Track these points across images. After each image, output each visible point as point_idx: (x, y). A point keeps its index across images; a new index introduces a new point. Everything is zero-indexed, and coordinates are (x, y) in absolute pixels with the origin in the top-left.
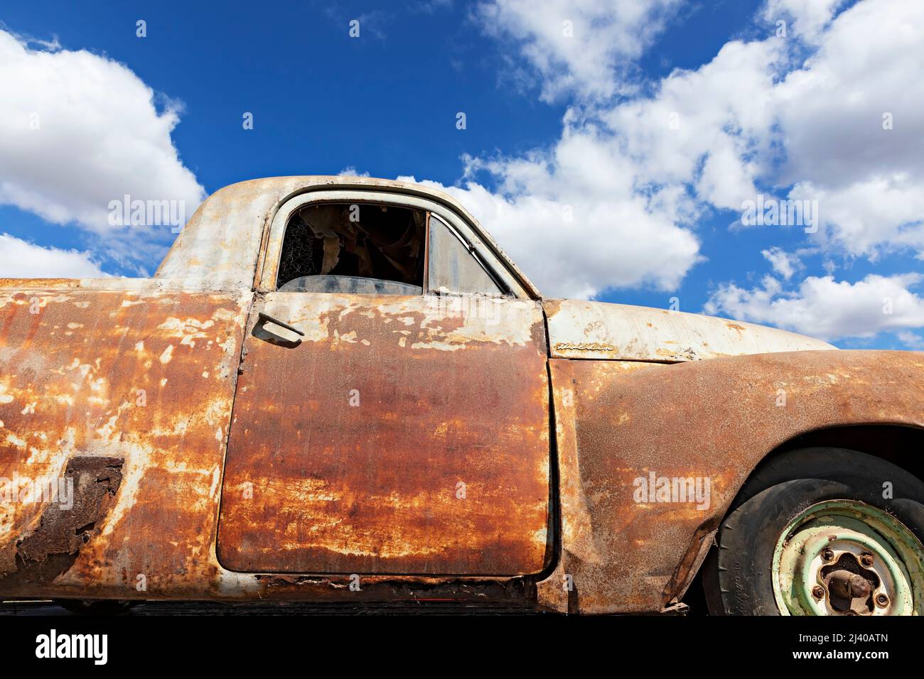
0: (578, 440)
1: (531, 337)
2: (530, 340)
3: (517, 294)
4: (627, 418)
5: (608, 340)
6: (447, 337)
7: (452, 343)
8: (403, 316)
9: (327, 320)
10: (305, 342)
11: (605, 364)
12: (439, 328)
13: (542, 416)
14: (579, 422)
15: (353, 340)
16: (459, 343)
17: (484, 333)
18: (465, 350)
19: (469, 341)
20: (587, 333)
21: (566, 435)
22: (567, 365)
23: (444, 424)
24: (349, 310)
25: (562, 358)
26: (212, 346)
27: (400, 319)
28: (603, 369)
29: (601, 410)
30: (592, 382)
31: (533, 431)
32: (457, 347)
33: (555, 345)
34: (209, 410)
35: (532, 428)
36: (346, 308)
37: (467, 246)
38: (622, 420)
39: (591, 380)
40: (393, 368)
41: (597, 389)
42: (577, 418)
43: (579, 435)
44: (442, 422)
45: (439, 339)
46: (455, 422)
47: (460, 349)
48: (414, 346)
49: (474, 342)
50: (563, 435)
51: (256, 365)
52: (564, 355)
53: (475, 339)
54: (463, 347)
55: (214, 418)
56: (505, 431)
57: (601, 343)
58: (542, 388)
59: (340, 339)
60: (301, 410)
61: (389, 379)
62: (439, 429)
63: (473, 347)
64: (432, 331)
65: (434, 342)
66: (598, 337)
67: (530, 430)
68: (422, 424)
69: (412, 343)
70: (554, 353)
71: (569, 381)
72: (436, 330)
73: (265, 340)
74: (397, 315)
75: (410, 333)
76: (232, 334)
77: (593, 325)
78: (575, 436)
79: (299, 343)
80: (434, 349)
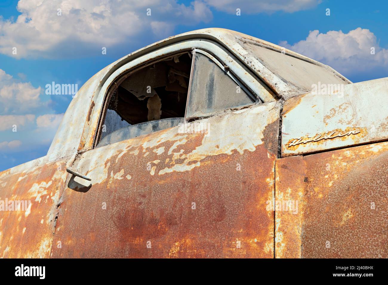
0: (302, 250)
1: (263, 140)
2: (261, 143)
3: (263, 99)
4: (351, 216)
5: (354, 122)
6: (186, 158)
7: (190, 163)
8: (157, 147)
9: (109, 164)
10: (94, 185)
11: (348, 153)
12: (182, 151)
13: (267, 225)
14: (306, 228)
15: (121, 177)
16: (195, 162)
17: (218, 147)
18: (200, 167)
19: (203, 157)
20: (328, 121)
21: (287, 244)
22: (298, 162)
23: (177, 244)
24: (125, 151)
25: (293, 155)
26: (48, 199)
27: (155, 151)
28: (345, 158)
29: (327, 209)
30: (327, 177)
31: (257, 243)
32: (193, 166)
33: (286, 143)
34: (41, 247)
35: (256, 240)
36: (123, 151)
37: (223, 68)
38: (344, 219)
39: (325, 175)
40: (144, 196)
41: (330, 184)
42: (304, 223)
43: (303, 243)
44: (176, 242)
45: (180, 161)
46: (185, 241)
47: (195, 167)
48: (161, 172)
49: (208, 157)
50: (283, 245)
51: (66, 209)
52: (296, 152)
53: (210, 154)
54: (198, 164)
55: (43, 254)
56: (229, 246)
57: (344, 128)
58: (267, 194)
59: (113, 178)
60: (85, 242)
61: (139, 207)
62: (173, 249)
63: (207, 163)
64: (176, 156)
65: (176, 165)
66: (340, 121)
67: (253, 242)
68: (160, 246)
69: (159, 170)
70: (286, 151)
71: (299, 181)
72: (179, 154)
73: (73, 189)
74: (153, 148)
75: (159, 161)
76: (59, 188)
77: (337, 109)
78: (300, 245)
79: (90, 186)
80: (175, 171)
